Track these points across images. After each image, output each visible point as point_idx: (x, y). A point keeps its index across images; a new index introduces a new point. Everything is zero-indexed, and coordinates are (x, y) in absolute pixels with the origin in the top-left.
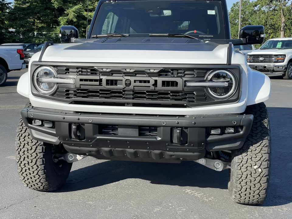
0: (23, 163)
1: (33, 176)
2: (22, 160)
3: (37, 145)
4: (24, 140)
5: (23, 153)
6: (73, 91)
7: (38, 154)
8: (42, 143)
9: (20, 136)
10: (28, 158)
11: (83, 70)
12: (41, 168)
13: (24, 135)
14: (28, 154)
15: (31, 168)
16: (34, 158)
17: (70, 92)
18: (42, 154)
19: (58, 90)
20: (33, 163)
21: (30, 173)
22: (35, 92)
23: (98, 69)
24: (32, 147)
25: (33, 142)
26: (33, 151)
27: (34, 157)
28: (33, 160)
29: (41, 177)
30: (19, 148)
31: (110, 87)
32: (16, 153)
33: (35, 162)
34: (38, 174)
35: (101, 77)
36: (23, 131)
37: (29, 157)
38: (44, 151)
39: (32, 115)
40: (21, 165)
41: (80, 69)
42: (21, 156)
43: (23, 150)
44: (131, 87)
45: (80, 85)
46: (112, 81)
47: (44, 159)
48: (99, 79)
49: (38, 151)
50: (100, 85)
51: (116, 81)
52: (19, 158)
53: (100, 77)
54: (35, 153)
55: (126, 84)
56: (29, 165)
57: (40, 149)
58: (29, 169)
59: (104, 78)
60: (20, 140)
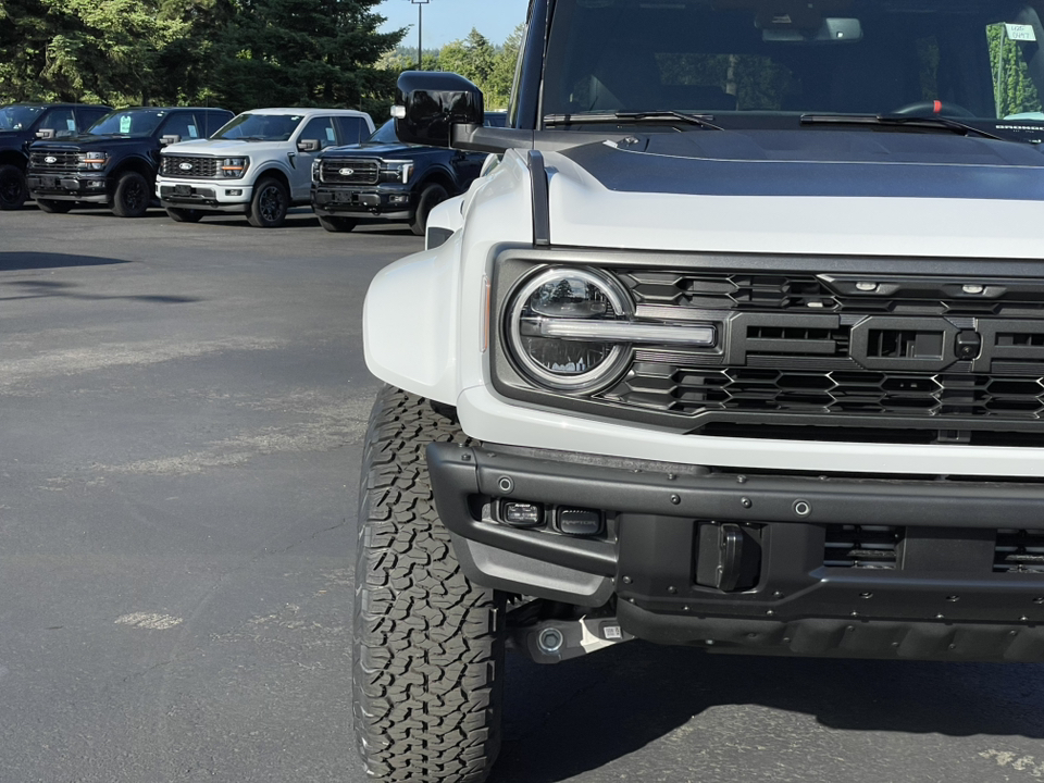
0: (401, 682)
1: (438, 736)
2: (396, 669)
3: (467, 602)
4: (408, 584)
5: (406, 641)
6: (702, 378)
7: (470, 643)
8: (489, 596)
9: (387, 563)
10: (427, 661)
11: (757, 288)
12: (477, 701)
13: (405, 562)
14: (427, 644)
15: (433, 702)
16: (455, 661)
17: (688, 380)
18: (487, 642)
19: (631, 373)
20: (447, 683)
21: (423, 723)
22: (513, 381)
23: (836, 285)
24: (447, 613)
25: (451, 591)
26: (449, 630)
27: (451, 655)
28: (446, 669)
29: (469, 740)
30: (383, 619)
31: (880, 361)
32: (370, 638)
33: (456, 679)
34: (462, 725)
35: (846, 319)
36: (400, 546)
37: (430, 658)
38: (495, 629)
39: (505, 485)
40: (390, 690)
41: (746, 283)
42: (395, 651)
43: (403, 627)
44: (978, 362)
45: (748, 353)
46: (890, 334)
47: (492, 663)
48: (837, 327)
49: (470, 630)
50: (840, 352)
51: (910, 335)
52: (382, 663)
53: (840, 319)
54: (458, 640)
55: (958, 350)
56: (426, 690)
57: (478, 621)
58: (425, 708)
59: (859, 323)
60: (389, 585)
